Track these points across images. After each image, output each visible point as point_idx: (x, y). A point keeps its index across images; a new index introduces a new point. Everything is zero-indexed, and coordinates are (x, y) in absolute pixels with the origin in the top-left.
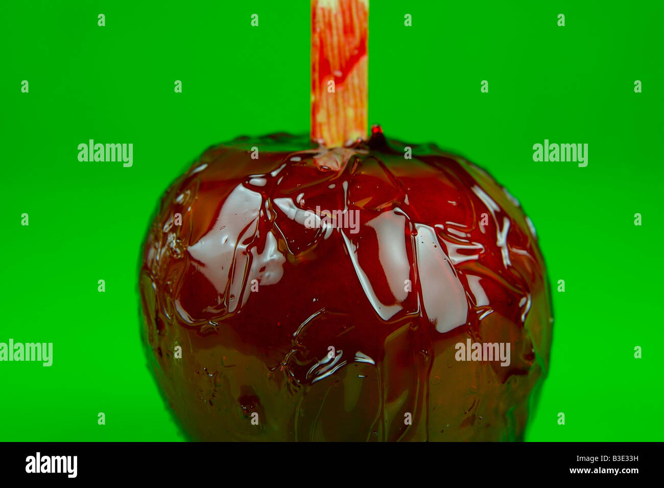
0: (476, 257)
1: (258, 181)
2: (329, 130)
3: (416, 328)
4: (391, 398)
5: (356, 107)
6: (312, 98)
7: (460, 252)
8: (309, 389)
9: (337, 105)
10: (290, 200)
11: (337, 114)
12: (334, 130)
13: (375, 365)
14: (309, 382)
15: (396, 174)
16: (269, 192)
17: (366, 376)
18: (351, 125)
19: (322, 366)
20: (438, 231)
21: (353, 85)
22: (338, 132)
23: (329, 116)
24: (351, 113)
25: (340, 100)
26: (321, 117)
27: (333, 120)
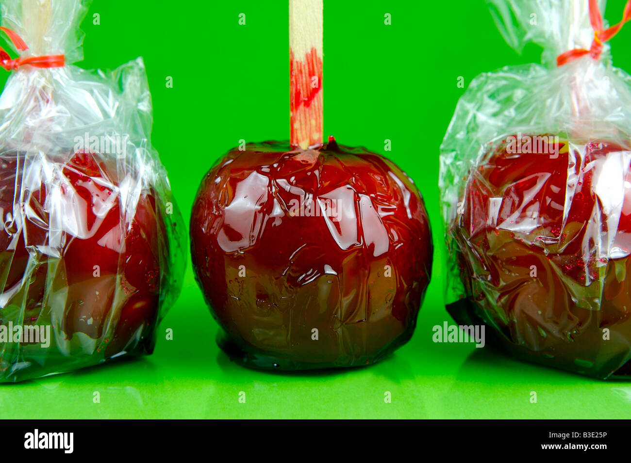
0: (392, 213)
1: (265, 169)
2: (301, 133)
3: (360, 255)
4: (346, 295)
5: (316, 120)
6: (291, 114)
7: (384, 210)
8: (299, 289)
9: (306, 118)
10: (285, 180)
11: (306, 122)
12: (304, 132)
13: (337, 276)
14: (299, 285)
15: (347, 165)
16: (273, 175)
17: (333, 282)
18: (314, 129)
19: (307, 276)
20: (372, 198)
21: (314, 106)
22: (306, 134)
23: (301, 124)
24: (313, 122)
25: (307, 115)
26: (297, 125)
27: (303, 126)
